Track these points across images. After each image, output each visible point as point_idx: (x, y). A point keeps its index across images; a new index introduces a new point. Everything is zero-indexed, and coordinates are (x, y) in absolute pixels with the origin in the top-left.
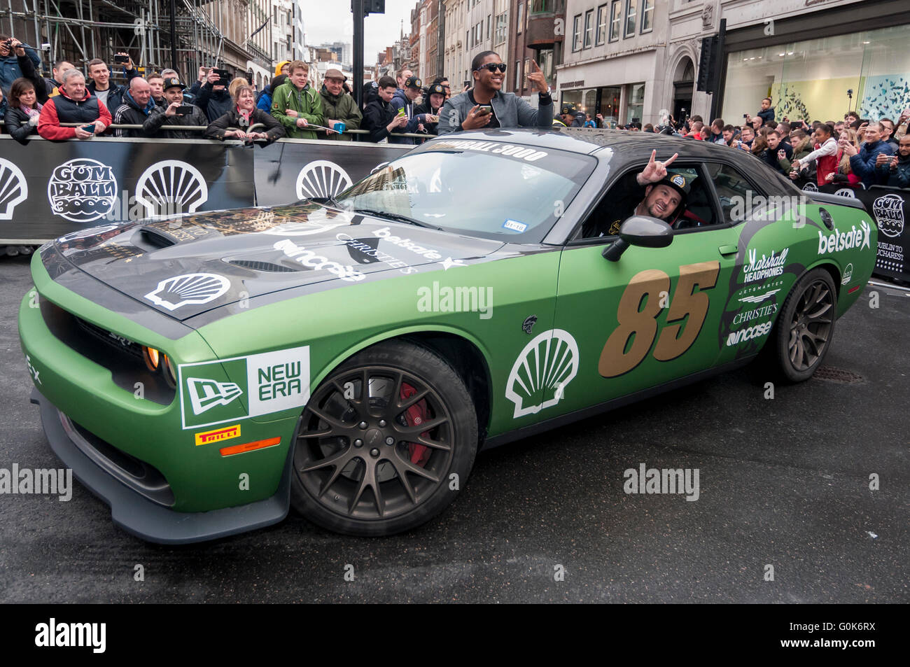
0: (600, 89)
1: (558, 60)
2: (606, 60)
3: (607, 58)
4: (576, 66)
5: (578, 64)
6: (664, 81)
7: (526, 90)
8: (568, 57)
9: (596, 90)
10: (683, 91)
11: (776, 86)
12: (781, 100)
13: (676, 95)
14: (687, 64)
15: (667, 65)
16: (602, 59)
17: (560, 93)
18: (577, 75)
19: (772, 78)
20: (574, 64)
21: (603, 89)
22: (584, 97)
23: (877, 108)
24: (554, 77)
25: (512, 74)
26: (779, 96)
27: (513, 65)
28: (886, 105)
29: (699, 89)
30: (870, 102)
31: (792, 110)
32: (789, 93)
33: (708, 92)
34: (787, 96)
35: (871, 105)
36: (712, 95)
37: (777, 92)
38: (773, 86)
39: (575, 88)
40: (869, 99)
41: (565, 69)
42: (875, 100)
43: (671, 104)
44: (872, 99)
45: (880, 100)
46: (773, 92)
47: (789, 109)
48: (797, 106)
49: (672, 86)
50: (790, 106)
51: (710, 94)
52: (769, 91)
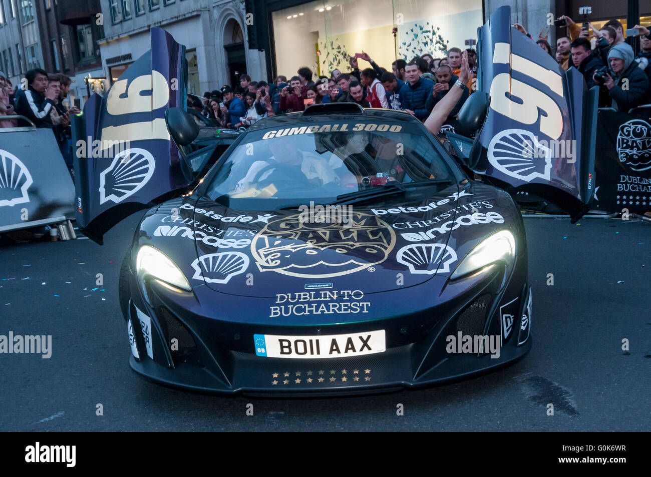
1: (98, 34)
4: (119, 40)
5: (121, 36)
6: (214, 46)
8: (108, 31)
10: (234, 54)
11: (322, 40)
13: (229, 58)
14: (233, 28)
15: (214, 30)
17: (107, 70)
18: (123, 49)
19: (316, 34)
20: (116, 38)
23: (413, 52)
24: (97, 54)
25: (49, 54)
26: (326, 49)
27: (48, 44)
28: (420, 49)
29: (251, 47)
30: (406, 47)
31: (341, 62)
32: (335, 46)
33: (260, 50)
34: (333, 49)
35: (407, 50)
36: (264, 52)
37: (323, 45)
38: (319, 41)
39: (122, 62)
40: (405, 44)
41: (108, 43)
42: (410, 45)
43: (227, 69)
44: (407, 44)
45: (414, 44)
46: (321, 48)
47: (337, 62)
48: (344, 57)
49: (223, 49)
50: (338, 58)
51: (262, 51)
52: (317, 45)
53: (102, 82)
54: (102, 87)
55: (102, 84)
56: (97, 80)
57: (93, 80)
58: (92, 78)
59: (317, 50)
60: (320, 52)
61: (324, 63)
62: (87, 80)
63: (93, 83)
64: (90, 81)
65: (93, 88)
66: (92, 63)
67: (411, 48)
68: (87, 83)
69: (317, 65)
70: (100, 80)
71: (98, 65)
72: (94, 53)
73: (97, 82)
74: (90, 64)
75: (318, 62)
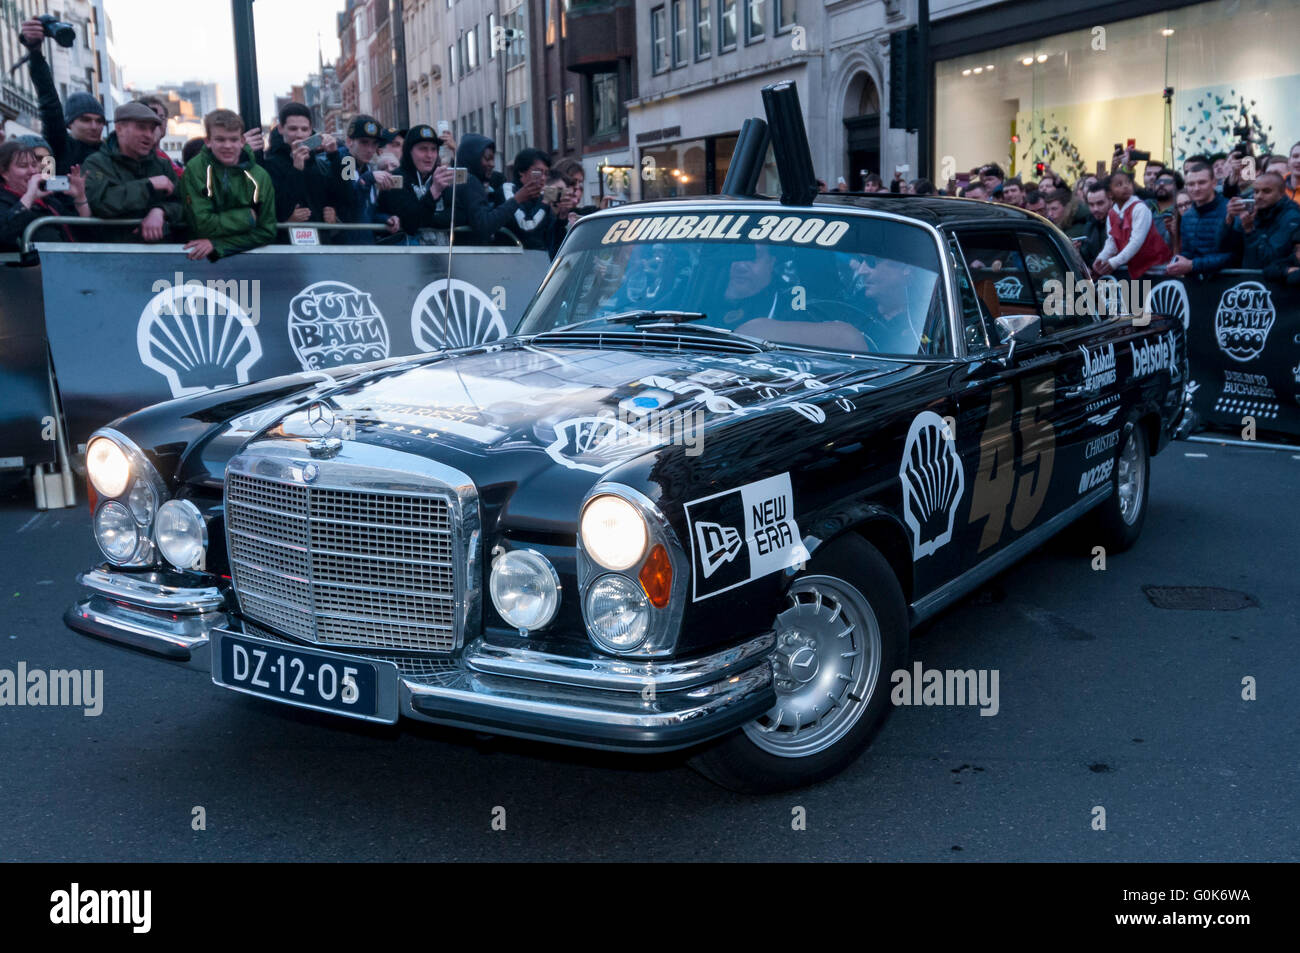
0: (711, 141)
1: (628, 90)
2: (717, 87)
3: (721, 81)
4: (662, 102)
5: (667, 96)
6: (826, 118)
7: (572, 150)
8: (645, 83)
9: (702, 145)
10: (861, 135)
11: (1024, 116)
12: (1034, 141)
13: (851, 141)
14: (863, 86)
15: (828, 90)
16: (710, 84)
17: (637, 152)
18: (667, 117)
19: (1014, 105)
20: (658, 98)
21: (718, 141)
22: (681, 160)
23: (1199, 144)
24: (623, 124)
25: (543, 123)
26: (1030, 133)
27: (543, 105)
28: (1213, 139)
29: (893, 125)
30: (1185, 135)
31: (1056, 158)
32: (1048, 128)
33: (909, 130)
34: (1044, 132)
35: (1188, 140)
36: (917, 134)
37: (1026, 126)
38: (1019, 117)
39: (664, 141)
40: (1183, 129)
41: (643, 107)
42: (1193, 131)
43: (844, 161)
44: (1188, 130)
45: (1202, 130)
46: (1020, 128)
47: (1050, 156)
48: (1064, 149)
49: (842, 126)
50: (1051, 151)
51: (913, 133)
52: (1013, 125)
53: (625, 173)
54: (625, 182)
55: (626, 177)
56: (618, 170)
57: (612, 169)
58: (611, 166)
59: (1013, 133)
60: (1018, 137)
61: (1024, 157)
62: (601, 168)
63: (611, 174)
64: (607, 170)
65: (611, 182)
66: (613, 140)
67: (1195, 138)
68: (601, 174)
69: (1010, 162)
70: (623, 169)
71: (624, 143)
72: (617, 122)
73: (618, 173)
74: (609, 142)
75: (1012, 156)
